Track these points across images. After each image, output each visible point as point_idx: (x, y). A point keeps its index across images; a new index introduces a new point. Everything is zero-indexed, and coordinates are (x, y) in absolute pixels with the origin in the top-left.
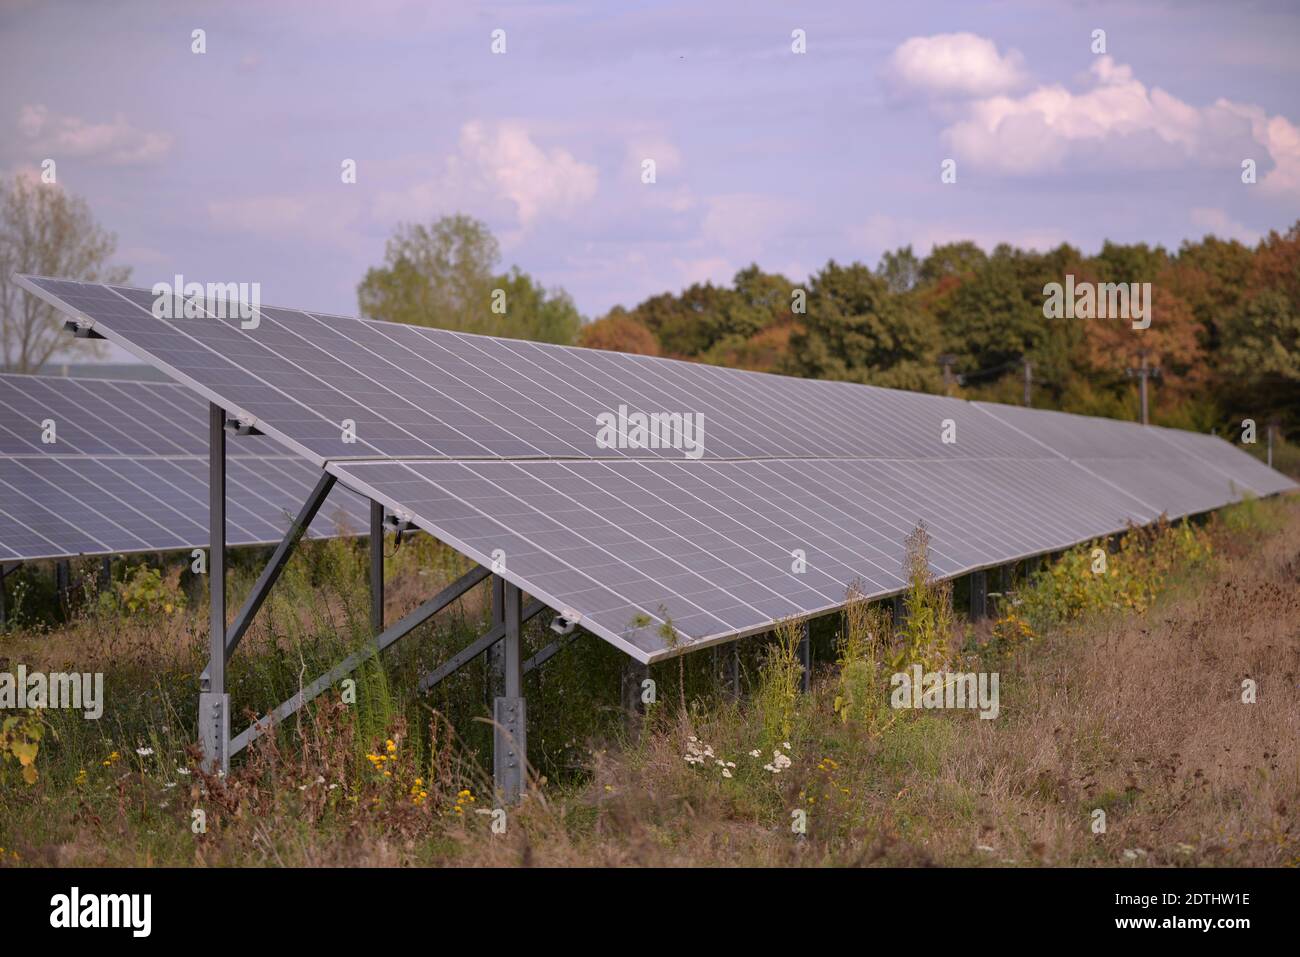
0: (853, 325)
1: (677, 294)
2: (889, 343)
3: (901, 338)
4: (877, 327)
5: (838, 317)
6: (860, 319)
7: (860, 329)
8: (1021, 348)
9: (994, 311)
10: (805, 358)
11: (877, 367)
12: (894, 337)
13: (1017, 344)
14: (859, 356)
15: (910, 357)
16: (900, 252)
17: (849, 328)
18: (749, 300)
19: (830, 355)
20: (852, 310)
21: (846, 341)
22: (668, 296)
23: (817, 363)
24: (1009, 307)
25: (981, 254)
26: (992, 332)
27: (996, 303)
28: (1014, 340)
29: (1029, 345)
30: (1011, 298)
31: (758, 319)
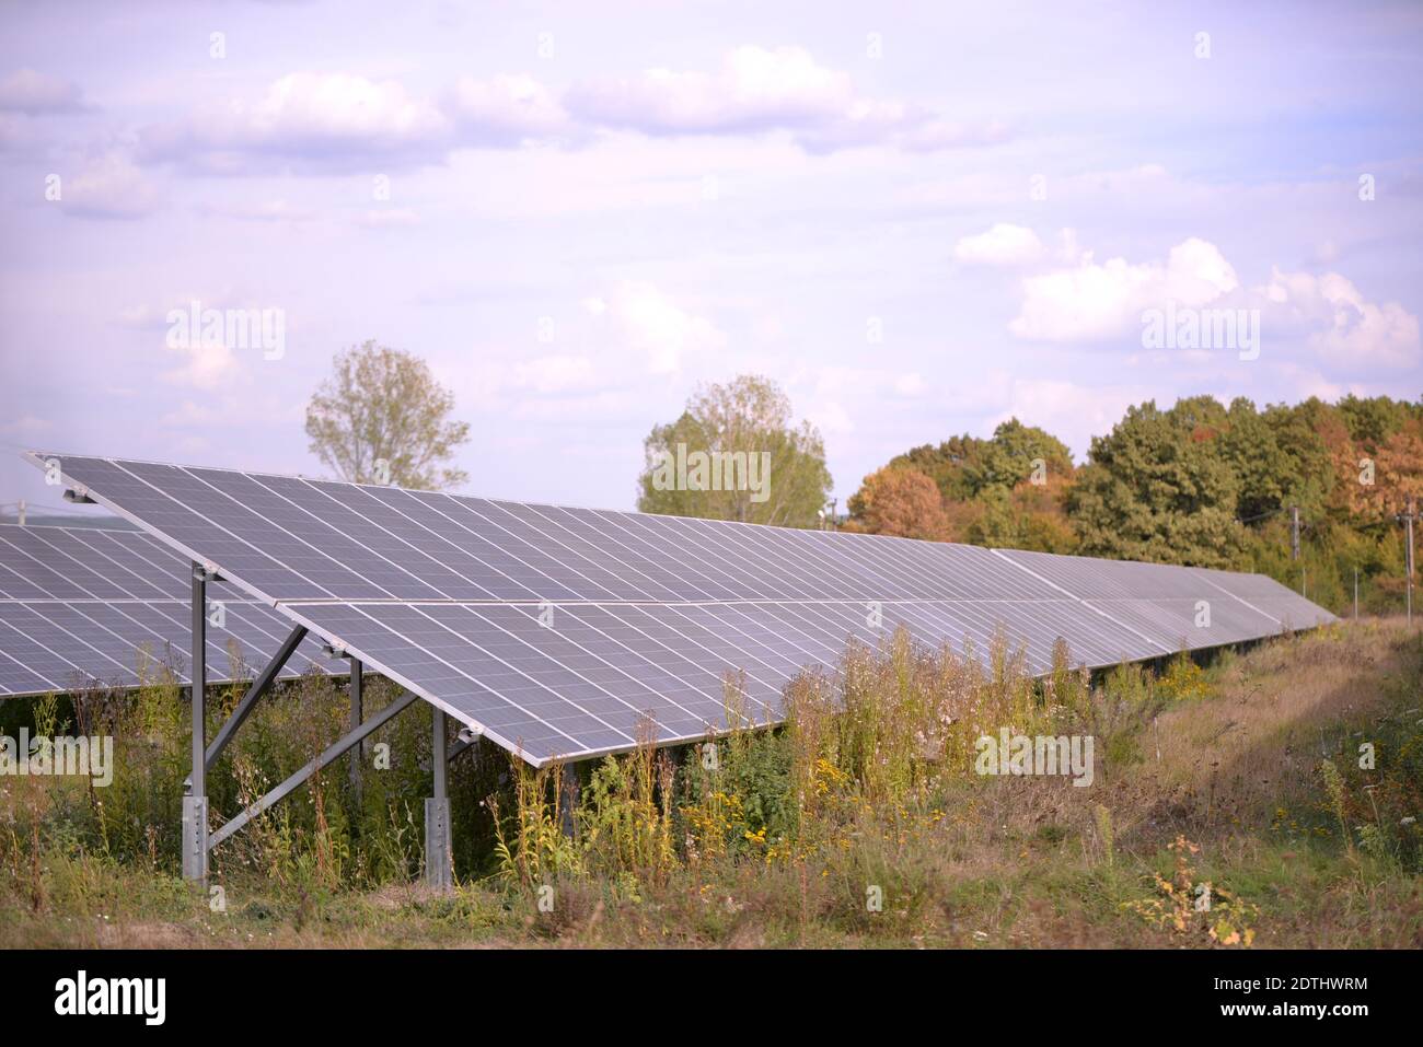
0: (1159, 474)
1: (937, 446)
2: (1193, 490)
3: (1203, 485)
4: (1180, 475)
5: (1142, 465)
6: (1165, 468)
7: (1163, 477)
8: (1279, 494)
9: (1250, 459)
10: (1112, 504)
11: (1180, 512)
12: (1196, 484)
13: (1274, 490)
14: (1162, 501)
15: (1210, 502)
16: (1144, 405)
17: (1153, 476)
18: (1010, 452)
19: (1135, 502)
20: (1156, 460)
21: (1151, 488)
22: (928, 447)
23: (1123, 508)
24: (1263, 456)
25: (1220, 408)
26: (1249, 479)
27: (1252, 452)
28: (1271, 485)
29: (1285, 492)
30: (1266, 447)
31: (1020, 469)
